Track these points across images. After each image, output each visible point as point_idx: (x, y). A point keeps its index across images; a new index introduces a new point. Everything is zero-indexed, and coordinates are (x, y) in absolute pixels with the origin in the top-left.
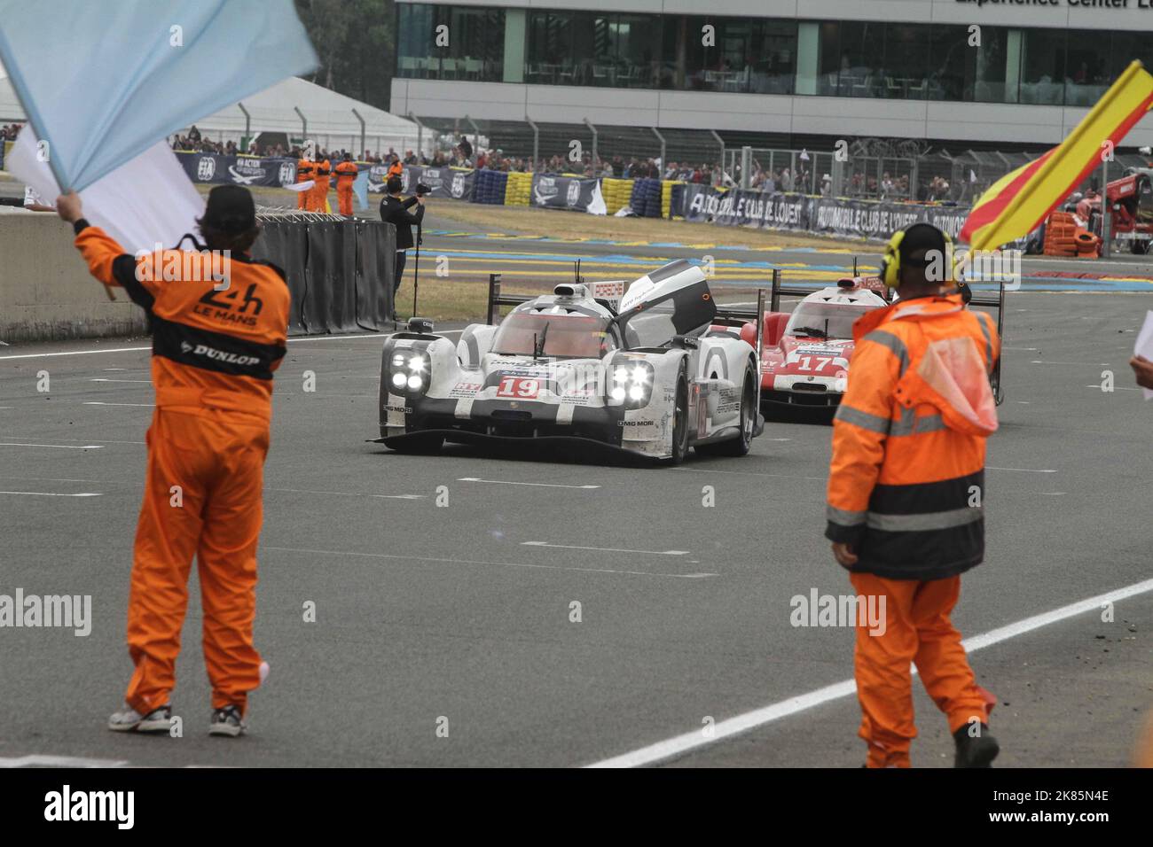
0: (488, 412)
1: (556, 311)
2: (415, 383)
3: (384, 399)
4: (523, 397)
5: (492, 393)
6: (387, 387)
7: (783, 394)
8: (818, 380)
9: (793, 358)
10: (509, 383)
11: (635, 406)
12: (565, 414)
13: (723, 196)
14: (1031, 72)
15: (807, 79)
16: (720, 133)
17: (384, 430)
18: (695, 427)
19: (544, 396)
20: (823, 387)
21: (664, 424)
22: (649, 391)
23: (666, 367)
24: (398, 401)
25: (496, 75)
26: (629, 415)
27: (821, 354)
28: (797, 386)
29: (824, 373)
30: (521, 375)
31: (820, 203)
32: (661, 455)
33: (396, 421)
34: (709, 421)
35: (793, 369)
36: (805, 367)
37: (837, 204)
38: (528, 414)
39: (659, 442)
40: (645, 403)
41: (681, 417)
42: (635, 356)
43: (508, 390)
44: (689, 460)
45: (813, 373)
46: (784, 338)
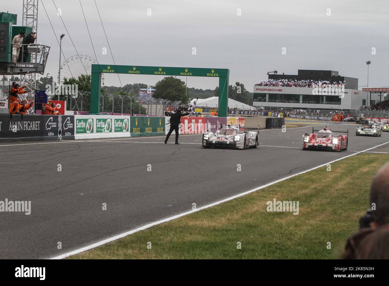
0: (217, 142)
1: (228, 128)
2: (207, 139)
3: (203, 141)
4: (222, 140)
5: (218, 140)
6: (203, 139)
7: (316, 146)
8: (321, 144)
9: (317, 141)
10: (220, 138)
11: (238, 141)
12: (228, 143)
13: (294, 115)
14: (327, 100)
15: (301, 101)
16: (292, 108)
17: (203, 145)
18: (247, 144)
19: (225, 140)
20: (322, 145)
21: (242, 144)
22: (240, 139)
23: (243, 135)
24: (205, 141)
25: (265, 101)
26: (237, 143)
27: (322, 140)
28: (318, 145)
29: (322, 143)
30: (222, 137)
31: (306, 115)
32: (242, 148)
33: (205, 144)
34: (250, 143)
35: (317, 142)
36: (319, 142)
37: (308, 116)
38: (223, 143)
39: (242, 146)
40: (239, 141)
41: (245, 143)
42: (238, 134)
43: (220, 139)
44: (247, 149)
45: (320, 143)
46: (316, 138)
